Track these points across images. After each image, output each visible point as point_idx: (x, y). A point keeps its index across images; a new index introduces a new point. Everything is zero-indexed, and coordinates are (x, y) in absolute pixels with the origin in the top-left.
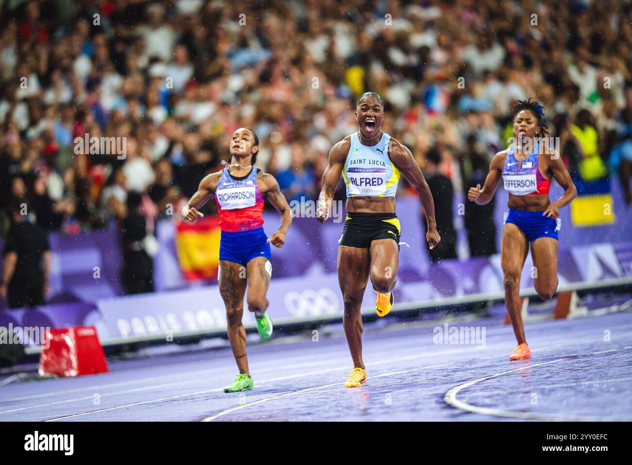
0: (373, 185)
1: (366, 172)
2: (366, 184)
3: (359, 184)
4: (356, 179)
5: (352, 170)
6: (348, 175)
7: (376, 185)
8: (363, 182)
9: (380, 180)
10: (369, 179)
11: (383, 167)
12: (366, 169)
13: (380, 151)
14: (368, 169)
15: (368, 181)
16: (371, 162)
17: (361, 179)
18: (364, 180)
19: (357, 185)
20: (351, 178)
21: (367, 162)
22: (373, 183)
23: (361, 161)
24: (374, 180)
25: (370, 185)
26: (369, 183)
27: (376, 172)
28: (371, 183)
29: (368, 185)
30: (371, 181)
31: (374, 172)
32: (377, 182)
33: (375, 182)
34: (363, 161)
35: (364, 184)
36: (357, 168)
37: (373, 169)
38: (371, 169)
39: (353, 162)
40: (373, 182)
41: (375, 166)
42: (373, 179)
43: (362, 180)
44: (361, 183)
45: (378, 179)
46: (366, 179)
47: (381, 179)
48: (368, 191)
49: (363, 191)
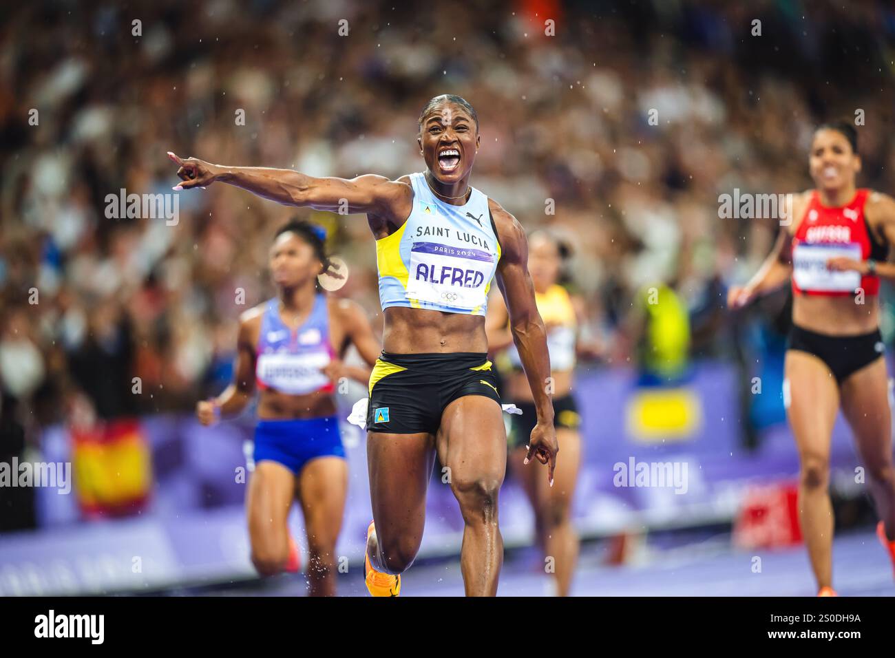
0: (465, 286)
1: (455, 255)
2: (454, 280)
3: (439, 279)
4: (433, 267)
5: (421, 248)
6: (415, 257)
7: (470, 286)
8: (448, 276)
9: (479, 276)
10: (461, 271)
11: (486, 250)
12: (456, 250)
14: (461, 250)
15: (458, 274)
16: (462, 236)
17: (444, 268)
18: (450, 273)
19: (433, 281)
20: (421, 265)
21: (452, 233)
22: (466, 282)
23: (440, 232)
24: (470, 275)
25: (461, 284)
26: (459, 279)
27: (476, 258)
28: (463, 279)
29: (457, 283)
30: (464, 276)
31: (472, 258)
32: (473, 279)
33: (470, 279)
34: (444, 232)
35: (448, 280)
36: (439, 246)
39: (423, 230)
40: (467, 280)
41: (469, 246)
42: (468, 271)
43: (447, 272)
44: (443, 276)
45: (478, 273)
46: (456, 270)
47: (482, 275)
48: (455, 296)
49: (444, 295)
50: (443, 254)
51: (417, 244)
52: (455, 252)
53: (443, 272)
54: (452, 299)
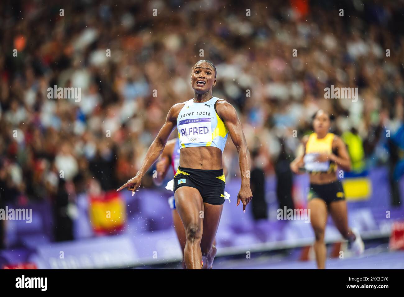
0: (200, 134)
1: (194, 122)
2: (194, 132)
4: (185, 129)
5: (182, 123)
6: (180, 127)
7: (202, 134)
8: (192, 131)
9: (206, 129)
10: (197, 128)
11: (209, 117)
12: (194, 120)
13: (207, 105)
14: (196, 119)
16: (199, 114)
17: (189, 128)
19: (187, 135)
20: (182, 130)
21: (195, 114)
23: (189, 114)
24: (201, 129)
25: (197, 134)
26: (196, 132)
27: (202, 121)
30: (198, 130)
31: (200, 122)
32: (203, 130)
33: (202, 130)
36: (186, 120)
37: (199, 119)
38: (198, 119)
39: (183, 116)
40: (200, 131)
41: (202, 116)
42: (200, 128)
44: (190, 132)
45: (204, 127)
46: (194, 128)
47: (206, 127)
48: (196, 139)
49: (191, 139)
50: (188, 123)
51: (180, 122)
52: (194, 121)
53: (189, 130)
54: (195, 140)
